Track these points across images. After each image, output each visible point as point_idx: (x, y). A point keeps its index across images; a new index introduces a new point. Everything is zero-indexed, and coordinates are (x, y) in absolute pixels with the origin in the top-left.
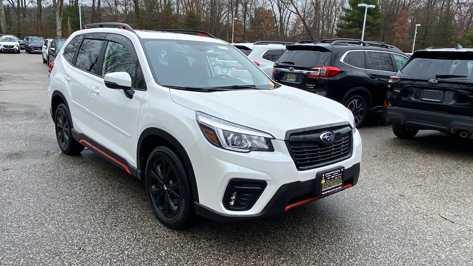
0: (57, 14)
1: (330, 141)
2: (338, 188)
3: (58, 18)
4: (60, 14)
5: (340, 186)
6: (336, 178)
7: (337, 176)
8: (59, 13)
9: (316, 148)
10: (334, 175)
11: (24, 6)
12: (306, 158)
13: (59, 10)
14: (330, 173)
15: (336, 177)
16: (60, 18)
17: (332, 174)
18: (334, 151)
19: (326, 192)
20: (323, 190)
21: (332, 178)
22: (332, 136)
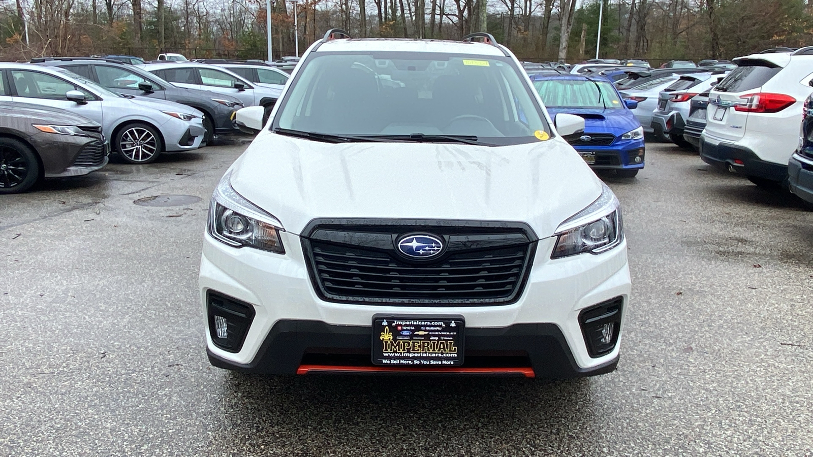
0: (564, 21)
1: (423, 254)
2: (438, 363)
3: (564, 28)
4: (568, 21)
5: (447, 359)
6: (432, 338)
7: (437, 333)
8: (567, 19)
9: (386, 263)
10: (425, 331)
11: (528, 13)
12: (352, 279)
13: (567, 15)
14: (409, 323)
15: (434, 336)
16: (568, 28)
17: (418, 328)
18: (448, 280)
19: (397, 362)
20: (385, 355)
21: (418, 336)
22: (434, 245)
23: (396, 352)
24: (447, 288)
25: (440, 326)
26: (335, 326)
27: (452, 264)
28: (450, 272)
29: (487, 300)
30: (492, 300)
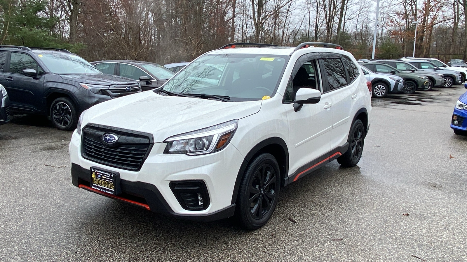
2: (108, 192)
5: (111, 191)
6: (107, 180)
9: (101, 145)
10: (105, 177)
14: (102, 172)
15: (108, 180)
17: (103, 175)
18: (120, 156)
19: (96, 188)
20: (93, 184)
21: (103, 178)
22: (113, 139)
23: (96, 184)
24: (119, 159)
25: (108, 175)
26: (84, 169)
27: (121, 149)
28: (120, 153)
29: (129, 168)
30: (130, 168)
